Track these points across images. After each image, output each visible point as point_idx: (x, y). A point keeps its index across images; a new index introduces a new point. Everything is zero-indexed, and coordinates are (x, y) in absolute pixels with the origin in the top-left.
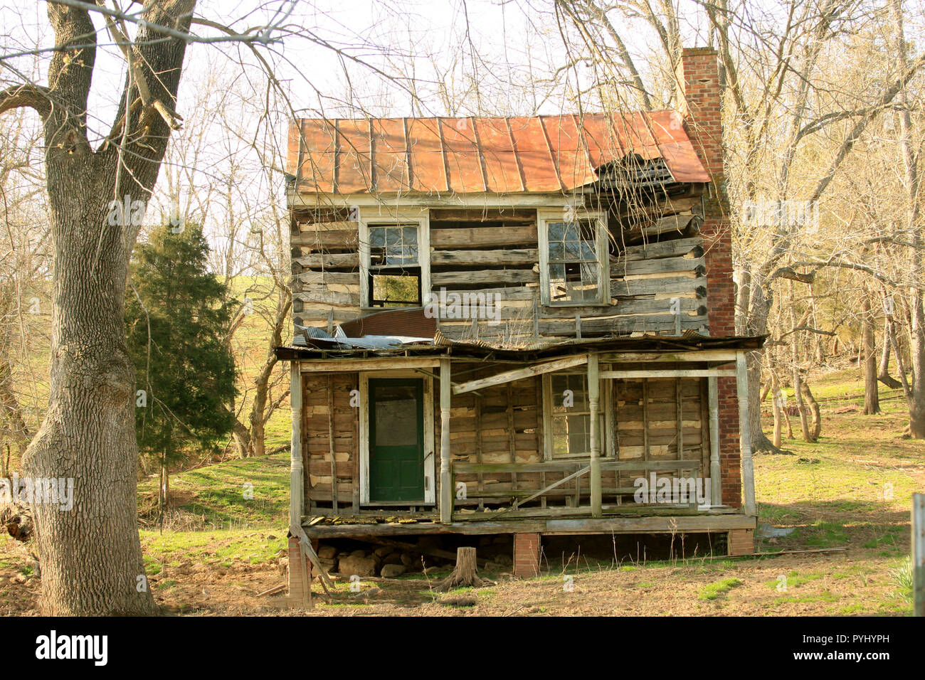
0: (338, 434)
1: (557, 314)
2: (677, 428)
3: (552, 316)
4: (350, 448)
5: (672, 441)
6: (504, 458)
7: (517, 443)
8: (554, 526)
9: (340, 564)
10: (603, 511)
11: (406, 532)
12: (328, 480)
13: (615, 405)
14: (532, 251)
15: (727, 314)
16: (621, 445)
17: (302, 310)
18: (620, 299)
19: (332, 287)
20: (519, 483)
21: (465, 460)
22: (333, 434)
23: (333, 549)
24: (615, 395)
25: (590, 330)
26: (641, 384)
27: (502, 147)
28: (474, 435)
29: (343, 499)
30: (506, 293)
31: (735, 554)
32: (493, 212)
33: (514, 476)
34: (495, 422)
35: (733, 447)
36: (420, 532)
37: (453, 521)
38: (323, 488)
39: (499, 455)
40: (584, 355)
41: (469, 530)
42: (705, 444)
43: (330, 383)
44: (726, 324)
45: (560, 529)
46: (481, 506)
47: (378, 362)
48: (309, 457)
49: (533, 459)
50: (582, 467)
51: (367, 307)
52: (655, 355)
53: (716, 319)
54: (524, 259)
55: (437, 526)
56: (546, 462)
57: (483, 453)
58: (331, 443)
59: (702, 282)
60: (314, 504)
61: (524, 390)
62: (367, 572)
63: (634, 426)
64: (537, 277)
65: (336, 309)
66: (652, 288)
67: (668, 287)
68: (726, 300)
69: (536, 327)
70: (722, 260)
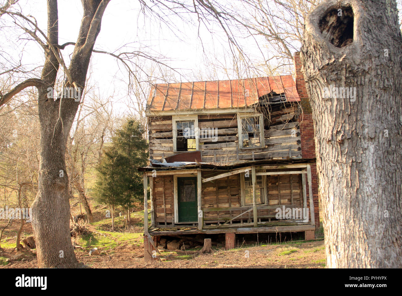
0: (167, 198)
1: (245, 152)
2: (291, 193)
3: (244, 152)
4: (171, 203)
5: (289, 197)
6: (227, 205)
7: (231, 200)
8: (240, 230)
9: (167, 245)
10: (258, 224)
11: (186, 233)
12: (163, 214)
13: (268, 185)
14: (235, 129)
15: (312, 150)
16: (270, 200)
17: (153, 153)
18: (269, 145)
19: (163, 145)
20: (233, 214)
21: (213, 206)
22: (164, 198)
23: (165, 240)
24: (267, 181)
25: (257, 157)
26: (277, 177)
27: (227, 91)
28: (216, 197)
29: (169, 221)
30: (226, 145)
31: (308, 239)
32: (221, 115)
33: (231, 212)
34: (223, 192)
35: (316, 199)
36: (190, 233)
37: (203, 229)
38: (161, 218)
39: (225, 204)
40: (250, 167)
41: (209, 232)
42: (301, 199)
43: (163, 179)
44: (312, 153)
45: (242, 231)
46: (219, 223)
47: (175, 172)
48: (156, 207)
49: (238, 205)
50: (251, 208)
51: (176, 151)
52: (276, 166)
53: (308, 152)
54: (233, 132)
55: (197, 231)
56: (242, 207)
57: (219, 203)
58: (164, 201)
59: (299, 138)
60: (158, 223)
61: (233, 180)
62: (176, 248)
63: (275, 192)
64: (238, 138)
65: (165, 152)
66: (280, 141)
67: (286, 141)
68: (312, 145)
69: (238, 157)
70: (310, 130)
